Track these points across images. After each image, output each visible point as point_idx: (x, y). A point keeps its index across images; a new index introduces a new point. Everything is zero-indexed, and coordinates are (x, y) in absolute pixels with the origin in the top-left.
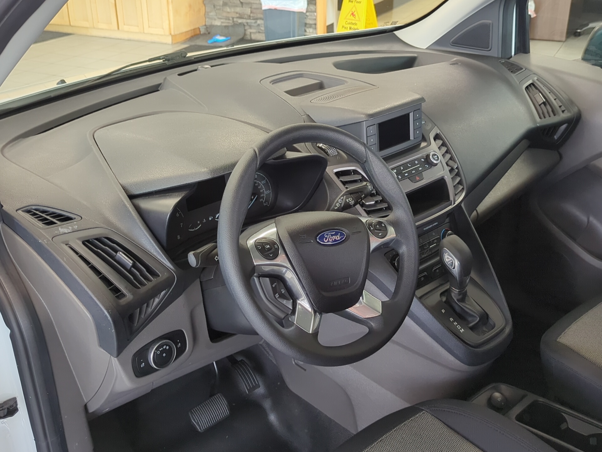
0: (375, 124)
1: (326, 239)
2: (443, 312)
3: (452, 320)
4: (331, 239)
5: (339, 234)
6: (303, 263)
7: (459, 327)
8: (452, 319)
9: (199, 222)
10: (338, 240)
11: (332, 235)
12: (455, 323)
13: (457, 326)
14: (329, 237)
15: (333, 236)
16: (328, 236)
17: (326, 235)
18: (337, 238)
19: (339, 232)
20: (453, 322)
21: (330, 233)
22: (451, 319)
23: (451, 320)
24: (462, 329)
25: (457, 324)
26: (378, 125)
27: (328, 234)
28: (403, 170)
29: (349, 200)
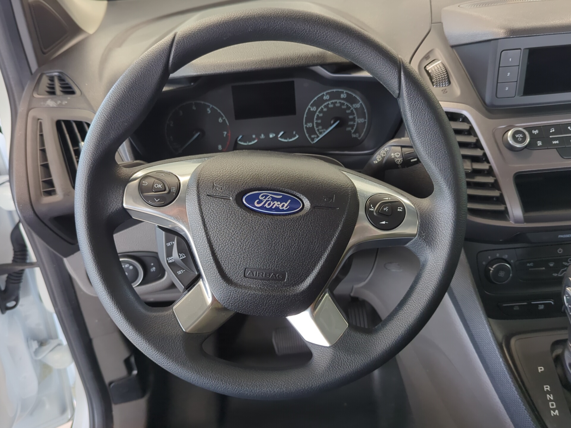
0: (520, 49)
1: (258, 203)
2: (540, 371)
3: (547, 390)
4: (269, 204)
5: (289, 201)
6: (202, 227)
7: (552, 405)
8: (549, 389)
9: (254, 136)
10: (283, 210)
11: (274, 199)
12: (550, 397)
13: (550, 403)
14: (267, 201)
15: (275, 202)
16: (265, 198)
17: (262, 196)
18: (283, 206)
19: (290, 198)
20: (548, 392)
21: (271, 195)
22: (547, 387)
23: (545, 389)
24: (557, 411)
25: (552, 398)
26: (528, 50)
27: (266, 196)
28: (553, 134)
29: (394, 156)
